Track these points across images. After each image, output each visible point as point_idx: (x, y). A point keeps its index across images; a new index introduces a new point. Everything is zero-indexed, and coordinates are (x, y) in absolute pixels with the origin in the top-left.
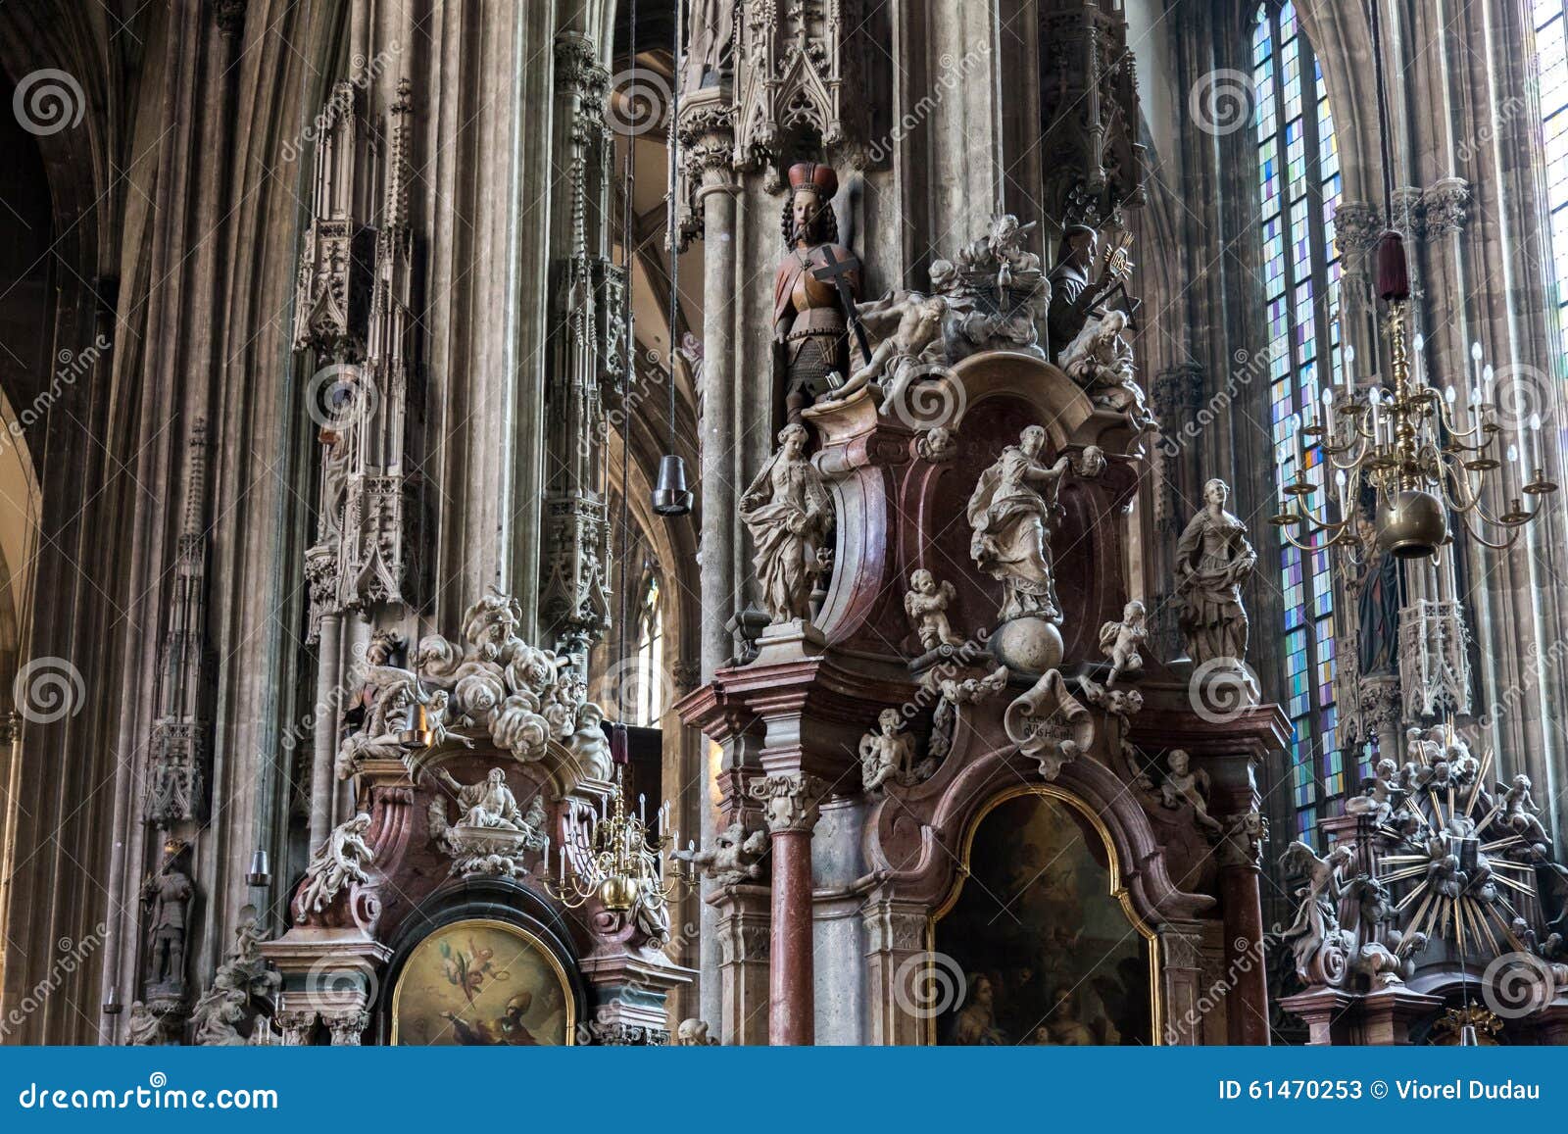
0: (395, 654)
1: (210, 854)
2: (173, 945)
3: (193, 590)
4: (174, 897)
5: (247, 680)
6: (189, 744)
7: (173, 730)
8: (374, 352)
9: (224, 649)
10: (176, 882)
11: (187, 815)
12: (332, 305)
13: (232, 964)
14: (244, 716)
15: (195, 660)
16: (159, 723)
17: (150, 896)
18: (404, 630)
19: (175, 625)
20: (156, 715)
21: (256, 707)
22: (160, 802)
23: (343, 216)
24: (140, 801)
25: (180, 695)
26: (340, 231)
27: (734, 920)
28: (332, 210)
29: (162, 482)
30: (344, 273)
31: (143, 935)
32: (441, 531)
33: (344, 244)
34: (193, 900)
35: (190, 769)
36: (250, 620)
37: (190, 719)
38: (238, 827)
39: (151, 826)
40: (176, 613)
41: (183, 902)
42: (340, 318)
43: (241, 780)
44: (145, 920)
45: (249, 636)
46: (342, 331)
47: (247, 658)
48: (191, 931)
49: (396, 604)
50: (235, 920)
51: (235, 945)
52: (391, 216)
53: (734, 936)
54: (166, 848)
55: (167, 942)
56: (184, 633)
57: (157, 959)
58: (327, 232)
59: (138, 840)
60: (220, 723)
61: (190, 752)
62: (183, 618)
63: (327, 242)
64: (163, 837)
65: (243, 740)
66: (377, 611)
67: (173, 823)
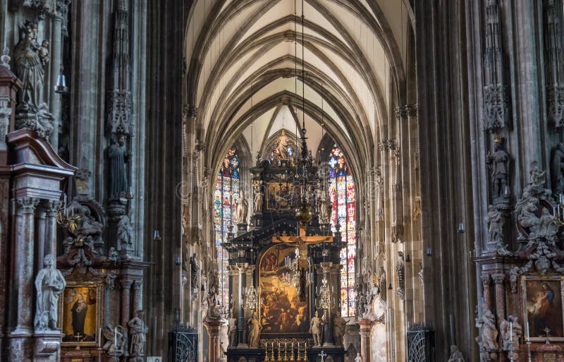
1: (514, 142)
2: (503, 181)
3: (495, 30)
4: (501, 161)
5: (523, 65)
6: (501, 95)
7: (493, 90)
9: (511, 53)
10: (501, 155)
11: (503, 125)
13: (529, 187)
14: (523, 81)
15: (499, 58)
16: (486, 87)
17: (490, 161)
19: (488, 45)
20: (484, 84)
21: (528, 76)
22: (491, 121)
24: (481, 122)
25: (494, 74)
31: (489, 178)
34: (509, 161)
35: (502, 105)
36: (521, 40)
37: (500, 84)
38: (526, 129)
39: (487, 132)
40: (488, 40)
41: (505, 162)
43: (525, 109)
44: (489, 171)
45: (522, 46)
47: (522, 56)
48: (510, 176)
50: (528, 169)
51: (530, 179)
54: (495, 140)
55: (500, 180)
56: (493, 48)
57: (496, 187)
59: (482, 138)
60: (513, 85)
61: (501, 99)
62: (492, 41)
64: (493, 136)
65: (523, 91)
67: (496, 129)
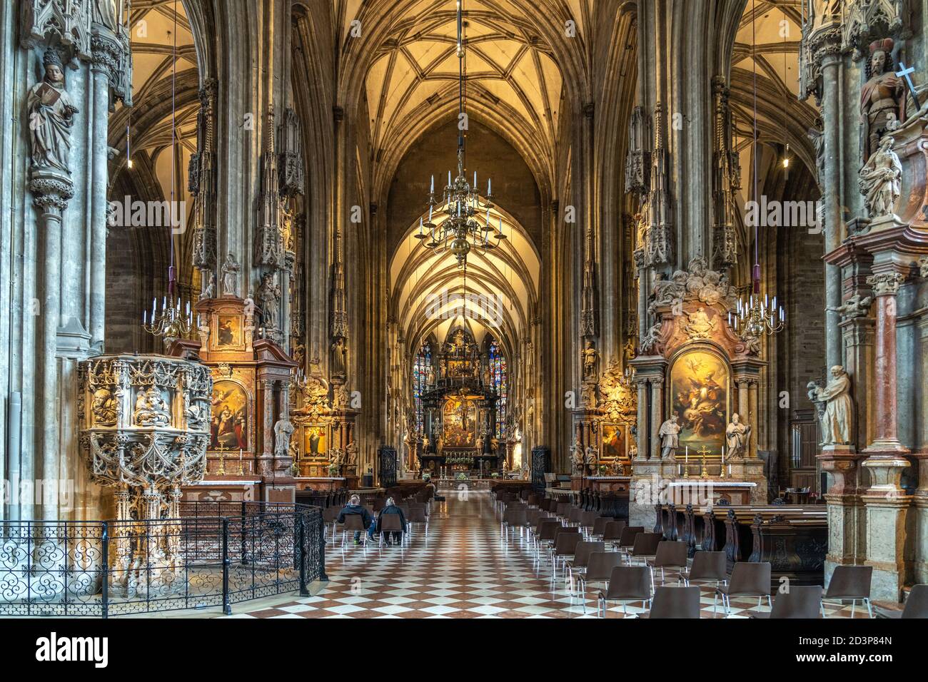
0: (664, 277)
1: (600, 344)
2: (592, 367)
3: (590, 276)
4: (591, 355)
7: (587, 313)
8: (653, 188)
9: (600, 290)
10: (591, 351)
11: (593, 334)
12: (638, 177)
15: (592, 293)
16: (583, 311)
17: (584, 355)
18: (668, 271)
19: (586, 285)
20: (582, 308)
22: (585, 331)
23: (640, 149)
24: (579, 332)
25: (588, 303)
26: (639, 154)
27: (854, 331)
28: (636, 148)
29: (579, 248)
30: (641, 166)
32: (679, 239)
33: (641, 158)
34: (596, 355)
35: (593, 322)
37: (592, 309)
38: (608, 336)
40: (586, 282)
41: (594, 356)
42: (641, 180)
44: (583, 361)
45: (608, 286)
46: (642, 184)
49: (665, 263)
52: (657, 145)
53: (854, 336)
55: (590, 366)
56: (589, 287)
57: (587, 370)
58: (634, 155)
59: (579, 341)
60: (601, 310)
61: (592, 318)
62: (588, 283)
63: (635, 158)
66: (657, 265)
